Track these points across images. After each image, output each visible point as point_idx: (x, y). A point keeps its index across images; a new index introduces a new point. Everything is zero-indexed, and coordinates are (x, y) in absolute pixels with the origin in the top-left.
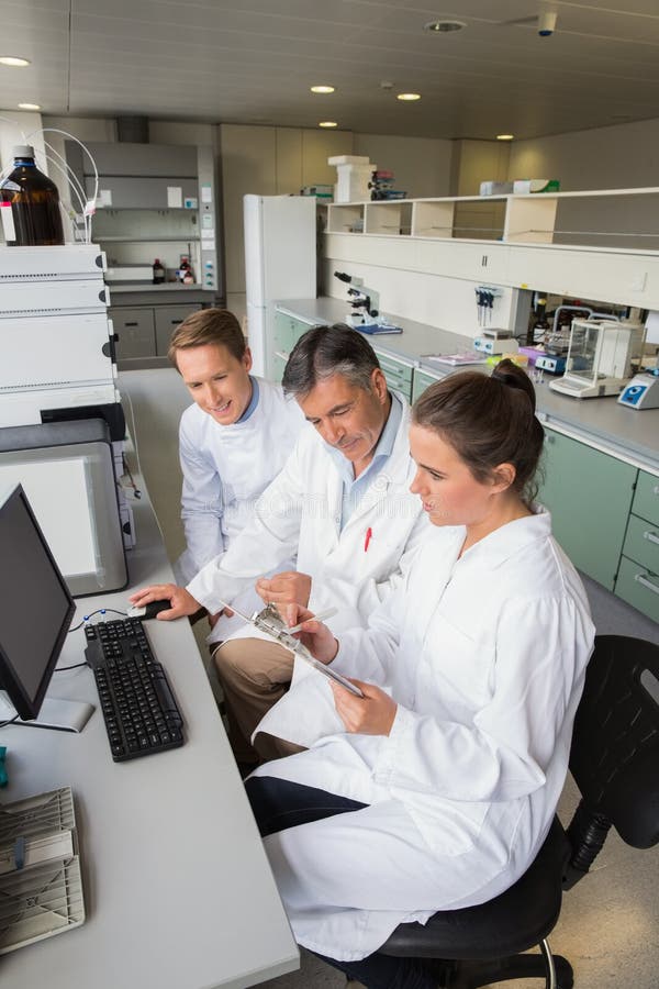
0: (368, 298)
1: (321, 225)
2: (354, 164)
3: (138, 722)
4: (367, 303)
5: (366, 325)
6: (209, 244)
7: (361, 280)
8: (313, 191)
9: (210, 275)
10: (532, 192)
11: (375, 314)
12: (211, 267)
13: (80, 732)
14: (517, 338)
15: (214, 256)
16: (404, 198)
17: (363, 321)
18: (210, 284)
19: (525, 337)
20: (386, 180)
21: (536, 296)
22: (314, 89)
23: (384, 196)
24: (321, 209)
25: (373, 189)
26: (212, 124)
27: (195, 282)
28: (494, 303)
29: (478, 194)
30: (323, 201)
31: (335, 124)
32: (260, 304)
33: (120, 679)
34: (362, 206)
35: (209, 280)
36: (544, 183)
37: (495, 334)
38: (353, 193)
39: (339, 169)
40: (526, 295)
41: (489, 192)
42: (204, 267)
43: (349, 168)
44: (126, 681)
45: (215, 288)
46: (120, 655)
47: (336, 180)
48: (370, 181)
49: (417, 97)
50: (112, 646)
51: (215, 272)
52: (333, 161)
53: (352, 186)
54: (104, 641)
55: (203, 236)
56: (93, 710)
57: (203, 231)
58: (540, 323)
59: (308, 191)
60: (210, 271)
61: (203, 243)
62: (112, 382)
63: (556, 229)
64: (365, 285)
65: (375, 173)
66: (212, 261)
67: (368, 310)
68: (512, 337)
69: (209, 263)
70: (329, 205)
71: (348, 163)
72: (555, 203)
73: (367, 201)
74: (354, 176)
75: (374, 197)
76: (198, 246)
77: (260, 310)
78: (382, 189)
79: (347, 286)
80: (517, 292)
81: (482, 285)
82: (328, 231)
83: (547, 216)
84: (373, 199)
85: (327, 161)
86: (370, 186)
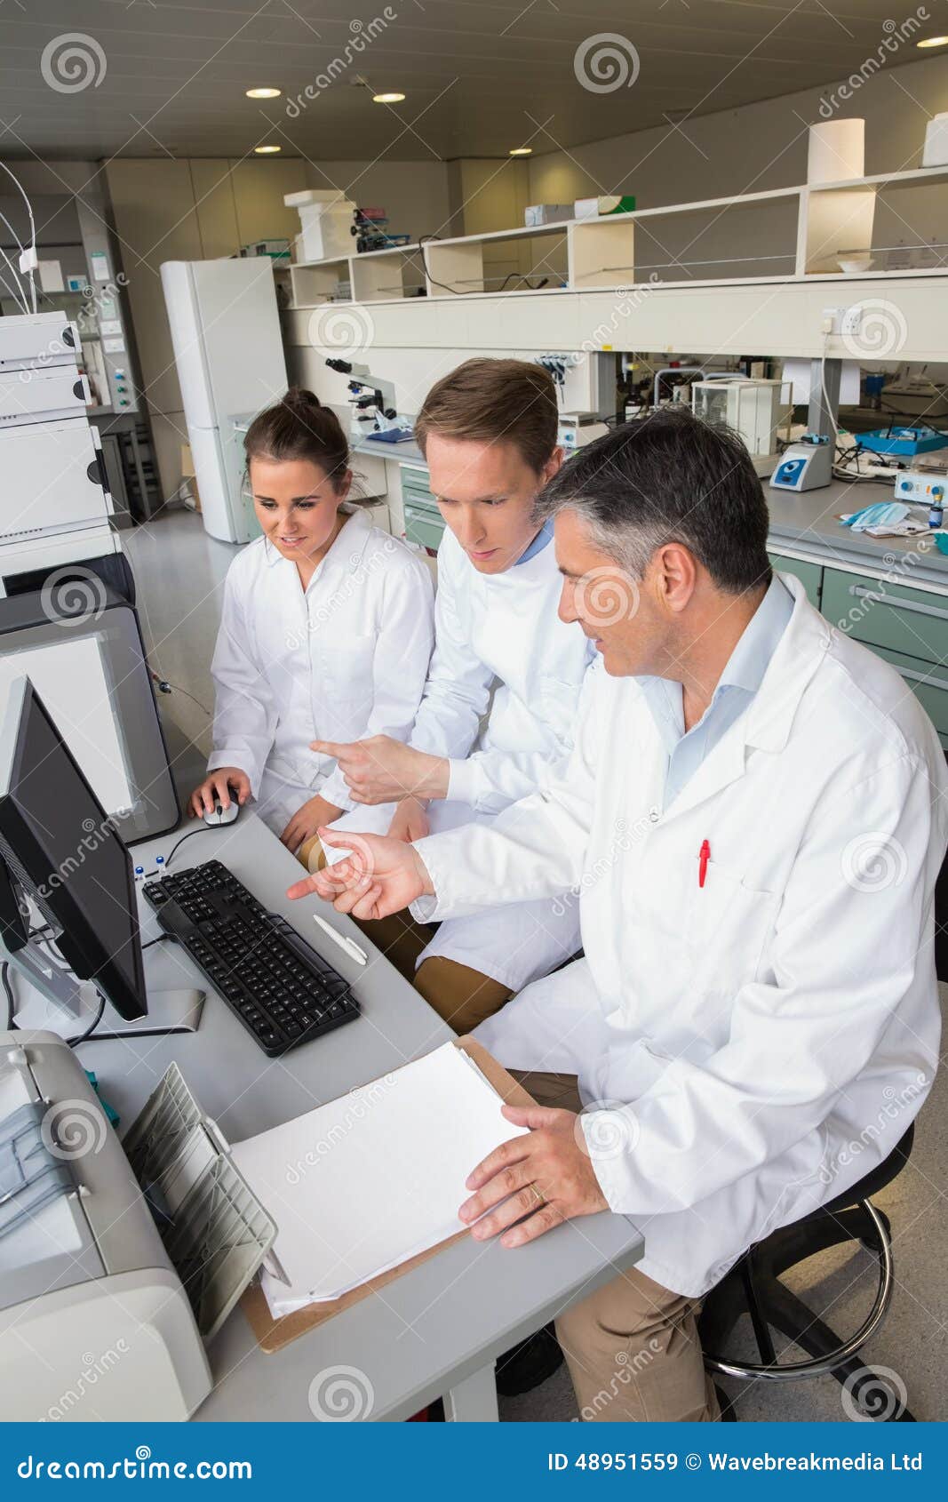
0: (378, 393)
1: (283, 298)
2: (325, 202)
3: (284, 997)
4: (378, 399)
5: (382, 430)
6: (117, 345)
7: (366, 368)
8: (261, 250)
9: (123, 390)
10: (601, 214)
11: (391, 415)
12: (122, 377)
13: (197, 1029)
14: (605, 422)
15: (126, 361)
16: (407, 244)
17: (377, 427)
18: (125, 403)
19: (614, 419)
20: (376, 220)
21: (624, 360)
22: (251, 94)
23: (378, 244)
24: (280, 275)
25: (358, 235)
26: (89, 161)
27: (100, 403)
28: (564, 377)
29: (524, 225)
30: (282, 262)
31: (278, 149)
32: (209, 423)
33: (230, 945)
34: (346, 262)
35: (124, 397)
36: (615, 201)
37: (576, 419)
38: (328, 246)
39: (302, 212)
40: (611, 360)
41: (539, 220)
42: (113, 380)
43: (317, 209)
44: (240, 947)
45: (133, 408)
46: (215, 915)
47: (299, 230)
48: (353, 223)
49: (401, 97)
50: (197, 905)
51: (130, 384)
52: (290, 200)
53: (325, 234)
54: (181, 900)
55: (104, 332)
56: (202, 995)
57: (103, 325)
58: (631, 398)
59: (253, 249)
60: (122, 384)
61: (106, 343)
62: (106, 521)
63: (636, 263)
64: (372, 374)
65: (358, 212)
66: (123, 368)
67: (381, 408)
68: (600, 421)
69: (120, 371)
70: (292, 267)
71: (314, 201)
72: (631, 227)
73: (351, 254)
74: (326, 220)
75: (362, 247)
76: (98, 349)
77: (211, 433)
78: (373, 234)
79: (345, 379)
80: (596, 356)
81: (544, 354)
82: (295, 305)
83: (622, 247)
84: (360, 250)
85: (283, 200)
86: (354, 232)
